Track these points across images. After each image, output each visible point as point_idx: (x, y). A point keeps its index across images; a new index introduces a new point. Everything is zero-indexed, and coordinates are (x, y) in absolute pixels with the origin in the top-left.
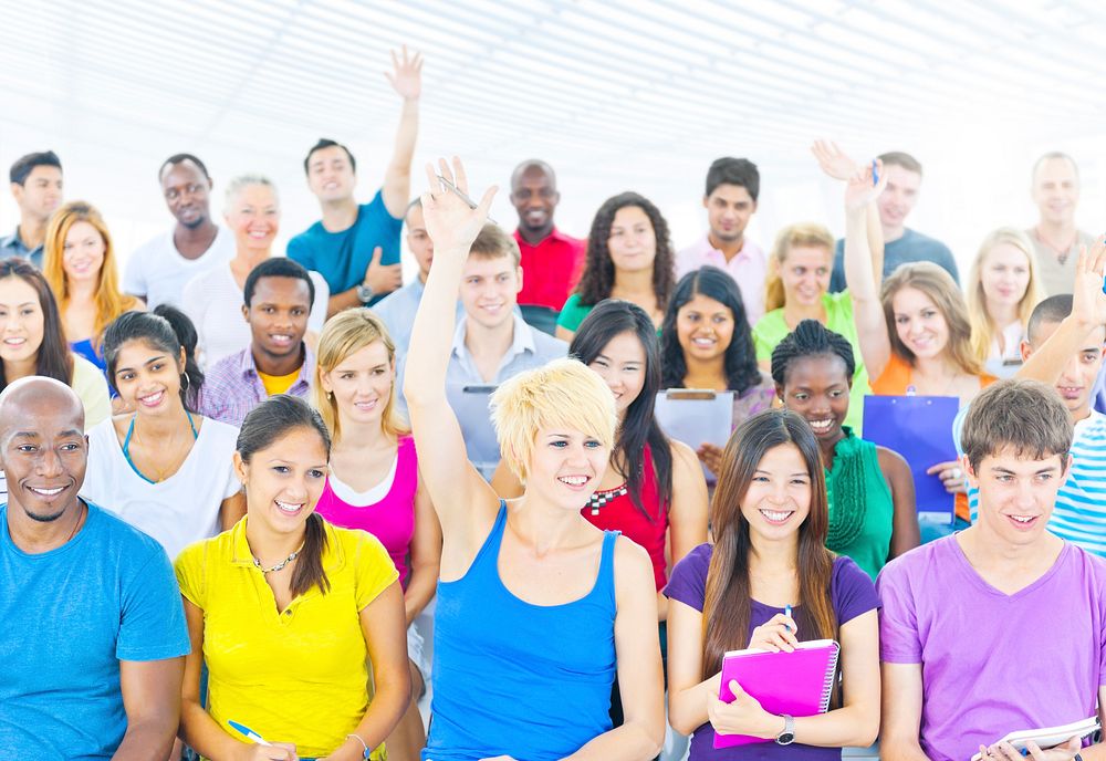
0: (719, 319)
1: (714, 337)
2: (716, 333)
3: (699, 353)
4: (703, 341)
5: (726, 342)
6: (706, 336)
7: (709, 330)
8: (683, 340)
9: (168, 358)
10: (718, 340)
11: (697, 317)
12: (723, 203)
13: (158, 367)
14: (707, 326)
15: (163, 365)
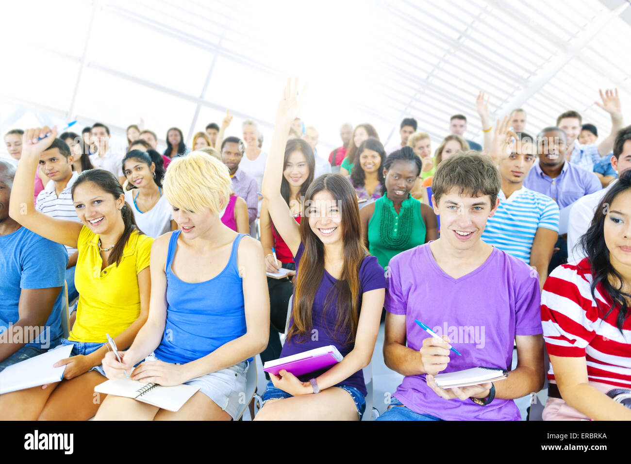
0: (373, 157)
1: (373, 164)
2: (373, 162)
3: (368, 170)
4: (369, 166)
5: (378, 166)
6: (369, 164)
7: (371, 162)
8: (362, 166)
9: (145, 165)
10: (375, 165)
11: (366, 157)
12: (405, 132)
13: (139, 168)
14: (370, 160)
15: (142, 168)
